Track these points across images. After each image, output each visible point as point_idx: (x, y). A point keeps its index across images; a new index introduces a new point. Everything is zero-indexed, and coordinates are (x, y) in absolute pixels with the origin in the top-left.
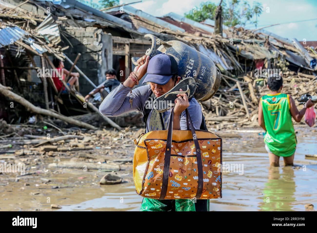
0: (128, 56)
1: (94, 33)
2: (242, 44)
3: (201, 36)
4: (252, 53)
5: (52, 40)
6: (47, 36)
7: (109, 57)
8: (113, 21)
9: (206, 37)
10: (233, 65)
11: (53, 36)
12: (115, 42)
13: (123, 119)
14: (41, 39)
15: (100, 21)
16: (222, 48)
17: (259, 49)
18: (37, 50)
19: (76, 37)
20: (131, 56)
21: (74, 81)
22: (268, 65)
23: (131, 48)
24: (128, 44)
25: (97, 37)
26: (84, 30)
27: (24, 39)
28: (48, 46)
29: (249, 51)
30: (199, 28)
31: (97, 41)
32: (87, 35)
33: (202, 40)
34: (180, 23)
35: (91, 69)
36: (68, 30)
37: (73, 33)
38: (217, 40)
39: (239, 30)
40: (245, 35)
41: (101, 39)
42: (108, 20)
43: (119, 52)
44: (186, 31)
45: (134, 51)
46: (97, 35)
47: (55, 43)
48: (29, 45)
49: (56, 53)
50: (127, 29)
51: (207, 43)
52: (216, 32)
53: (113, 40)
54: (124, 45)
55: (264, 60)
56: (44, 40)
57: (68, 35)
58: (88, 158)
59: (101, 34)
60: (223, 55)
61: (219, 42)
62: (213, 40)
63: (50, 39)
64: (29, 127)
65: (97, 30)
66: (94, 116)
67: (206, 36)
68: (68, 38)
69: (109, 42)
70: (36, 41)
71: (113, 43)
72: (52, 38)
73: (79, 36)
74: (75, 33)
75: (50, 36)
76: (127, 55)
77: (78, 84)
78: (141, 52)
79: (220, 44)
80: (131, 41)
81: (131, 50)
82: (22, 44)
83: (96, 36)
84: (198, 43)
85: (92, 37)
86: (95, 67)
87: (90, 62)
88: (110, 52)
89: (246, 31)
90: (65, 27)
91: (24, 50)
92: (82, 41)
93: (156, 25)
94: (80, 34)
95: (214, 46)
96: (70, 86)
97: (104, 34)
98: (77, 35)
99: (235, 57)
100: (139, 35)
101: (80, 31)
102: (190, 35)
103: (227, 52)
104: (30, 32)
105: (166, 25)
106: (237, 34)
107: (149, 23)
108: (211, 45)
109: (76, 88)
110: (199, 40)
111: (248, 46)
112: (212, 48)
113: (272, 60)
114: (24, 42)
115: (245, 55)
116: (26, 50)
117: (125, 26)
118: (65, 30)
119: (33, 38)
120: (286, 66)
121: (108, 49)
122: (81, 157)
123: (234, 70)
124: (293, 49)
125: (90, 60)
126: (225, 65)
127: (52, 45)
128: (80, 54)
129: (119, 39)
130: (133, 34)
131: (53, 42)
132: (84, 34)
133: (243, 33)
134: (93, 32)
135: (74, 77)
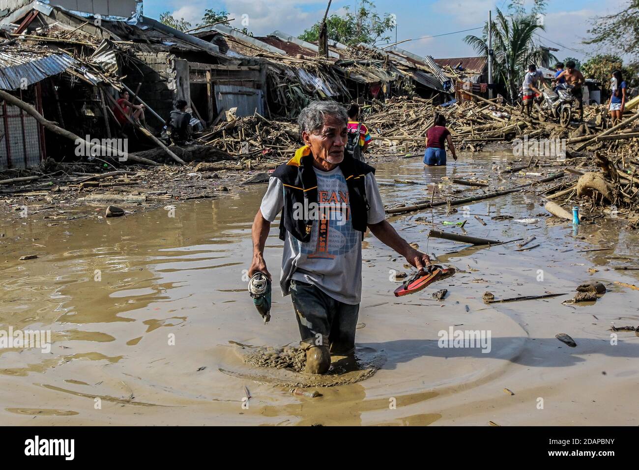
0: (210, 84)
1: (166, 59)
2: (355, 66)
3: (302, 58)
4: (364, 75)
5: (109, 68)
6: (103, 64)
7: (185, 86)
8: (197, 44)
9: (308, 60)
10: (339, 90)
11: (110, 63)
12: (192, 68)
13: (191, 153)
14: (96, 67)
15: (183, 44)
16: (326, 71)
17: (374, 72)
18: (90, 79)
19: (146, 63)
20: (213, 84)
21: (139, 113)
22: (387, 88)
23: (212, 75)
24: (209, 71)
25: (170, 63)
26: (156, 56)
27: (77, 67)
28: (104, 76)
29: (361, 74)
30: (309, 49)
31: (171, 68)
32: (160, 62)
33: (304, 62)
34: (286, 43)
35: (166, 99)
36: (138, 55)
37: (143, 59)
38: (320, 63)
39: (359, 49)
40: (366, 55)
41: (175, 66)
42: (191, 43)
43: (198, 80)
44: (287, 53)
45: (218, 79)
46: (170, 61)
47: (112, 71)
48: (82, 74)
49: (113, 83)
50: (213, 53)
51: (309, 66)
52: (321, 53)
53: (190, 66)
54: (205, 72)
55: (380, 82)
56: (99, 69)
57: (137, 61)
58: (122, 191)
59: (174, 60)
60: (327, 80)
61: (322, 64)
62: (315, 62)
63: (106, 68)
64: (83, 164)
65: (169, 55)
66: (160, 151)
67: (309, 58)
68: (138, 65)
69: (185, 68)
70: (91, 70)
71: (190, 69)
72: (109, 66)
73: (150, 63)
74: (145, 59)
75: (107, 64)
76: (208, 83)
77: (143, 116)
78: (227, 79)
79: (325, 66)
80: (213, 66)
81: (213, 77)
82: (75, 73)
83: (168, 62)
84: (297, 67)
85: (164, 63)
86: (170, 97)
87: (164, 92)
88: (186, 80)
89: (367, 49)
90: (134, 52)
91: (78, 81)
92: (153, 69)
93: (253, 47)
94: (152, 60)
95: (317, 70)
96: (134, 120)
97: (178, 60)
98: (148, 61)
99: (342, 81)
100: (227, 59)
101: (151, 57)
102: (290, 57)
103: (332, 75)
104: (84, 60)
105: (265, 46)
106: (357, 54)
107: (245, 44)
108: (313, 68)
109: (141, 121)
110: (299, 63)
111: (361, 68)
112: (315, 71)
113: (391, 82)
114: (76, 71)
115: (354, 79)
116: (80, 79)
117: (211, 49)
118: (135, 56)
119: (87, 66)
120: (413, 90)
121: (184, 76)
122: (116, 191)
123: (340, 97)
124: (427, 69)
125: (164, 90)
126: (330, 92)
127: (108, 74)
128: (140, 84)
129: (198, 65)
130: (220, 58)
131: (110, 70)
132: (155, 60)
133: (364, 52)
134: (165, 57)
135: (138, 110)
